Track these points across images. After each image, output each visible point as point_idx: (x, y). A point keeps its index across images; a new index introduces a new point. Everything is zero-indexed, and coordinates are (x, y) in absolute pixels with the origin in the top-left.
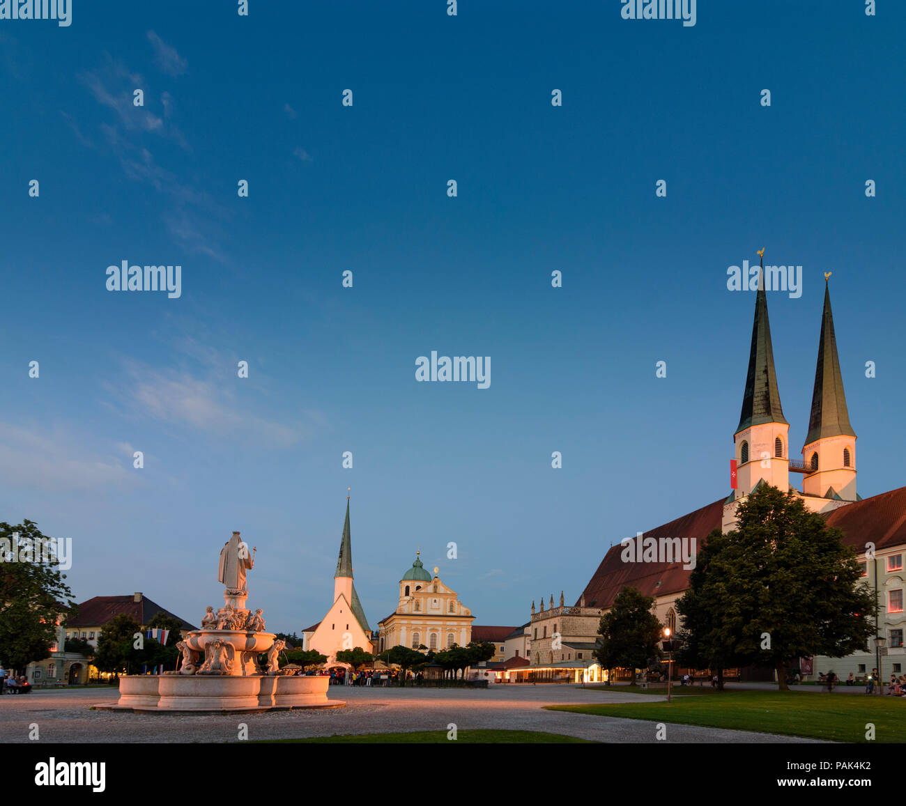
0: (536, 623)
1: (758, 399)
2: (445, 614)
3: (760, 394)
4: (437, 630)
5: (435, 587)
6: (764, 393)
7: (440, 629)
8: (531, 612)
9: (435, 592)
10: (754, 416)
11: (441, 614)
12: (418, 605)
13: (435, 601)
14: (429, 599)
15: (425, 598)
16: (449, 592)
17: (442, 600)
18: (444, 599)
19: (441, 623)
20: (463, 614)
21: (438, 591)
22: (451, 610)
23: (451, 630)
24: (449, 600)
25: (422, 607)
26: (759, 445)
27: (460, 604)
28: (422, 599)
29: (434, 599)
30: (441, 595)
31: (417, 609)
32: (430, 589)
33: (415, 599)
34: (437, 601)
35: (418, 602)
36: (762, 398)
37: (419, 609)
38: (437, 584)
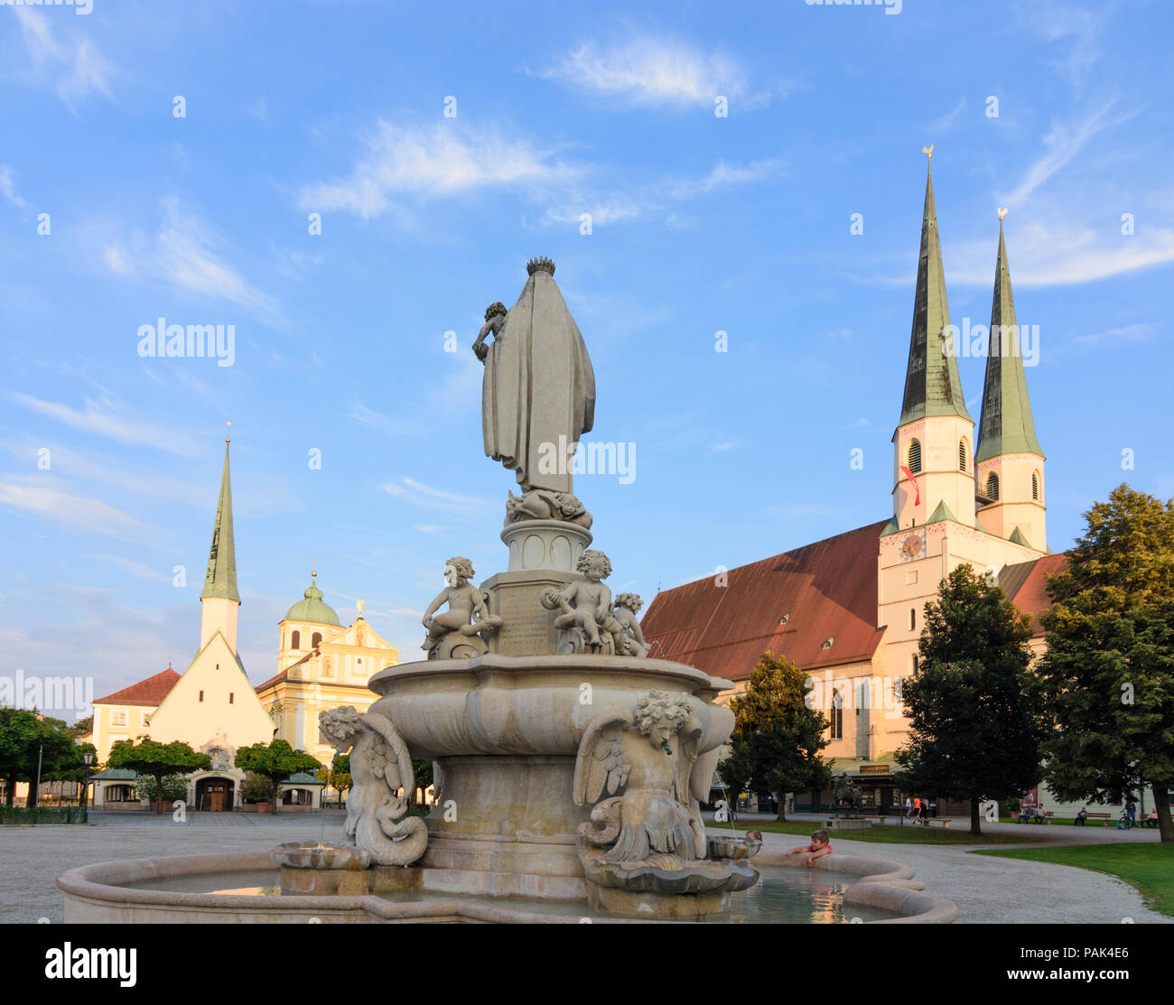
1: (933, 376)
3: (935, 370)
5: (360, 636)
6: (941, 369)
9: (360, 645)
10: (928, 402)
12: (328, 667)
13: (359, 661)
14: (348, 657)
15: (342, 656)
16: (383, 647)
17: (371, 659)
18: (375, 658)
21: (363, 643)
24: (382, 660)
25: (335, 671)
26: (937, 448)
28: (336, 654)
29: (356, 657)
30: (369, 649)
31: (327, 674)
32: (350, 638)
33: (322, 655)
34: (363, 661)
35: (328, 661)
36: (939, 376)
37: (330, 674)
38: (362, 631)
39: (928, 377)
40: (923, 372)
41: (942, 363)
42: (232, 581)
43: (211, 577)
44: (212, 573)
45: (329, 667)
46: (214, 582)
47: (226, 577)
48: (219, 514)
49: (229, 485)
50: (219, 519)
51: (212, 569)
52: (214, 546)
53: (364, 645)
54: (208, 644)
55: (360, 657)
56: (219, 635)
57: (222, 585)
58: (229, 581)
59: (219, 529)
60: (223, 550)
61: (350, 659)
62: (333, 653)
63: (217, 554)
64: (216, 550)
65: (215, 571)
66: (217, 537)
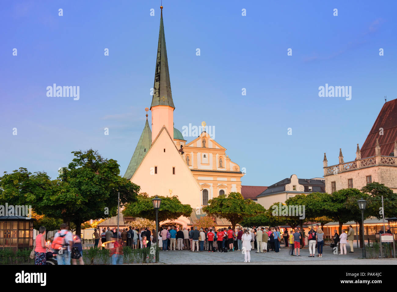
2: (215, 169)
4: (209, 186)
7: (211, 184)
8: (323, 164)
9: (204, 147)
11: (211, 169)
13: (205, 156)
14: (199, 154)
15: (195, 153)
16: (217, 147)
17: (211, 155)
18: (213, 154)
19: (211, 178)
20: (232, 170)
21: (206, 146)
22: (221, 166)
23: (222, 186)
24: (217, 156)
25: (192, 162)
27: (229, 160)
29: (203, 154)
30: (210, 149)
32: (199, 144)
33: (185, 153)
34: (207, 156)
35: (188, 157)
37: (190, 164)
38: (205, 138)
42: (169, 95)
43: (157, 93)
44: (158, 91)
45: (189, 160)
46: (159, 96)
47: (166, 92)
48: (159, 54)
49: (164, 35)
50: (159, 56)
51: (157, 87)
52: (157, 74)
53: (207, 147)
54: (158, 136)
55: (205, 154)
56: (164, 130)
57: (164, 97)
58: (168, 95)
59: (160, 63)
60: (163, 76)
61: (200, 154)
62: (191, 152)
63: (159, 78)
64: (159, 76)
65: (159, 89)
66: (159, 67)
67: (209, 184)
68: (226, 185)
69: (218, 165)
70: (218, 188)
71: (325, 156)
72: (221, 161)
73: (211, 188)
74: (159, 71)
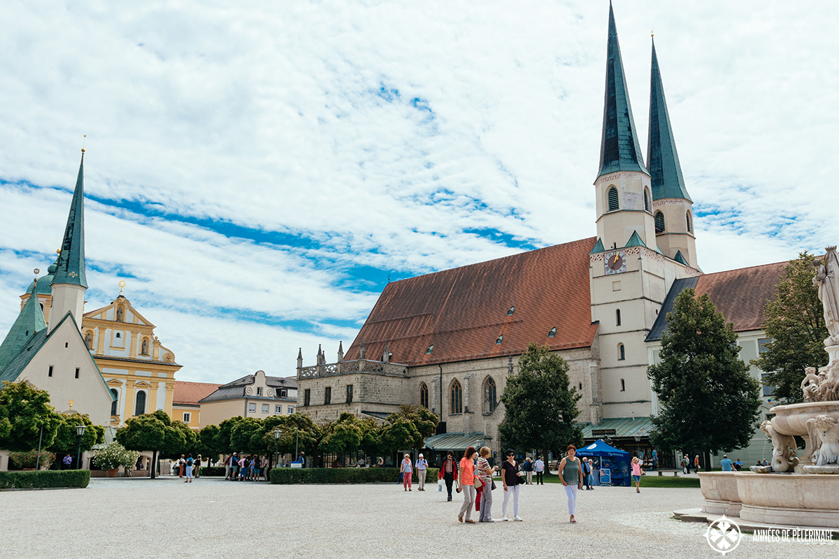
0: (310, 381)
1: (623, 142)
2: (133, 358)
3: (624, 138)
4: (119, 384)
5: (119, 314)
6: (628, 138)
7: (124, 381)
8: (296, 364)
9: (119, 320)
10: (621, 160)
11: (127, 357)
13: (118, 335)
14: (108, 331)
15: (102, 329)
16: (140, 322)
17: (128, 333)
18: (132, 332)
19: (126, 372)
20: (161, 360)
21: (123, 319)
22: (143, 353)
23: (139, 385)
24: (140, 336)
26: (629, 193)
27: (157, 342)
28: (96, 329)
29: (116, 332)
30: (127, 325)
32: (111, 314)
34: (121, 335)
36: (626, 142)
37: (90, 348)
38: (123, 308)
39: (620, 142)
40: (616, 138)
41: (628, 134)
43: (64, 265)
44: (65, 262)
45: (90, 340)
46: (66, 270)
47: (76, 266)
48: (73, 212)
50: (73, 215)
51: (65, 259)
52: (67, 239)
55: (118, 332)
57: (74, 273)
58: (79, 270)
61: (110, 333)
62: (94, 328)
63: (70, 246)
64: (70, 242)
65: (68, 261)
66: (71, 231)
67: (121, 380)
68: (149, 382)
69: (138, 350)
70: (135, 387)
71: (300, 352)
72: (144, 344)
73: (123, 386)
74: (70, 235)
